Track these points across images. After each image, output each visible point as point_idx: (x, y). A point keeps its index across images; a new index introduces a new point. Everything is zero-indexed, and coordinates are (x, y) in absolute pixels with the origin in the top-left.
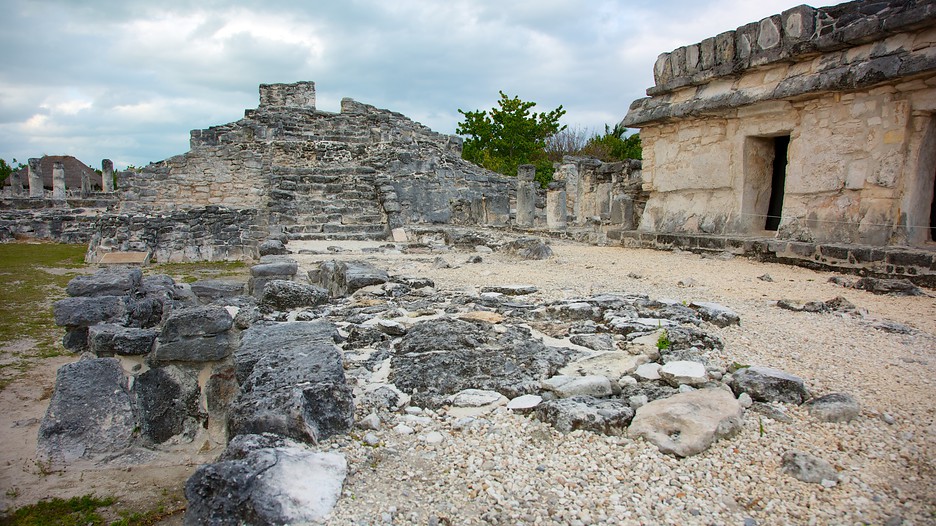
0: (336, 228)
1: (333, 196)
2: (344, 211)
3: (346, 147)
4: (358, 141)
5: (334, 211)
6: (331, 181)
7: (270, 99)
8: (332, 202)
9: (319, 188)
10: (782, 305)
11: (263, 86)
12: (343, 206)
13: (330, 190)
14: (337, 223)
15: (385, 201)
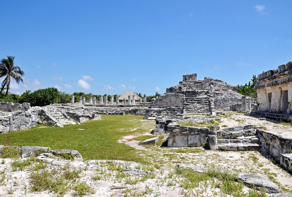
0: (199, 112)
1: (199, 104)
2: (201, 108)
3: (204, 91)
4: (207, 89)
5: (198, 108)
6: (198, 101)
7: (186, 79)
8: (198, 106)
9: (196, 102)
10: (248, 119)
11: (184, 76)
12: (201, 107)
13: (198, 103)
14: (199, 111)
15: (211, 105)
